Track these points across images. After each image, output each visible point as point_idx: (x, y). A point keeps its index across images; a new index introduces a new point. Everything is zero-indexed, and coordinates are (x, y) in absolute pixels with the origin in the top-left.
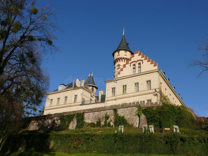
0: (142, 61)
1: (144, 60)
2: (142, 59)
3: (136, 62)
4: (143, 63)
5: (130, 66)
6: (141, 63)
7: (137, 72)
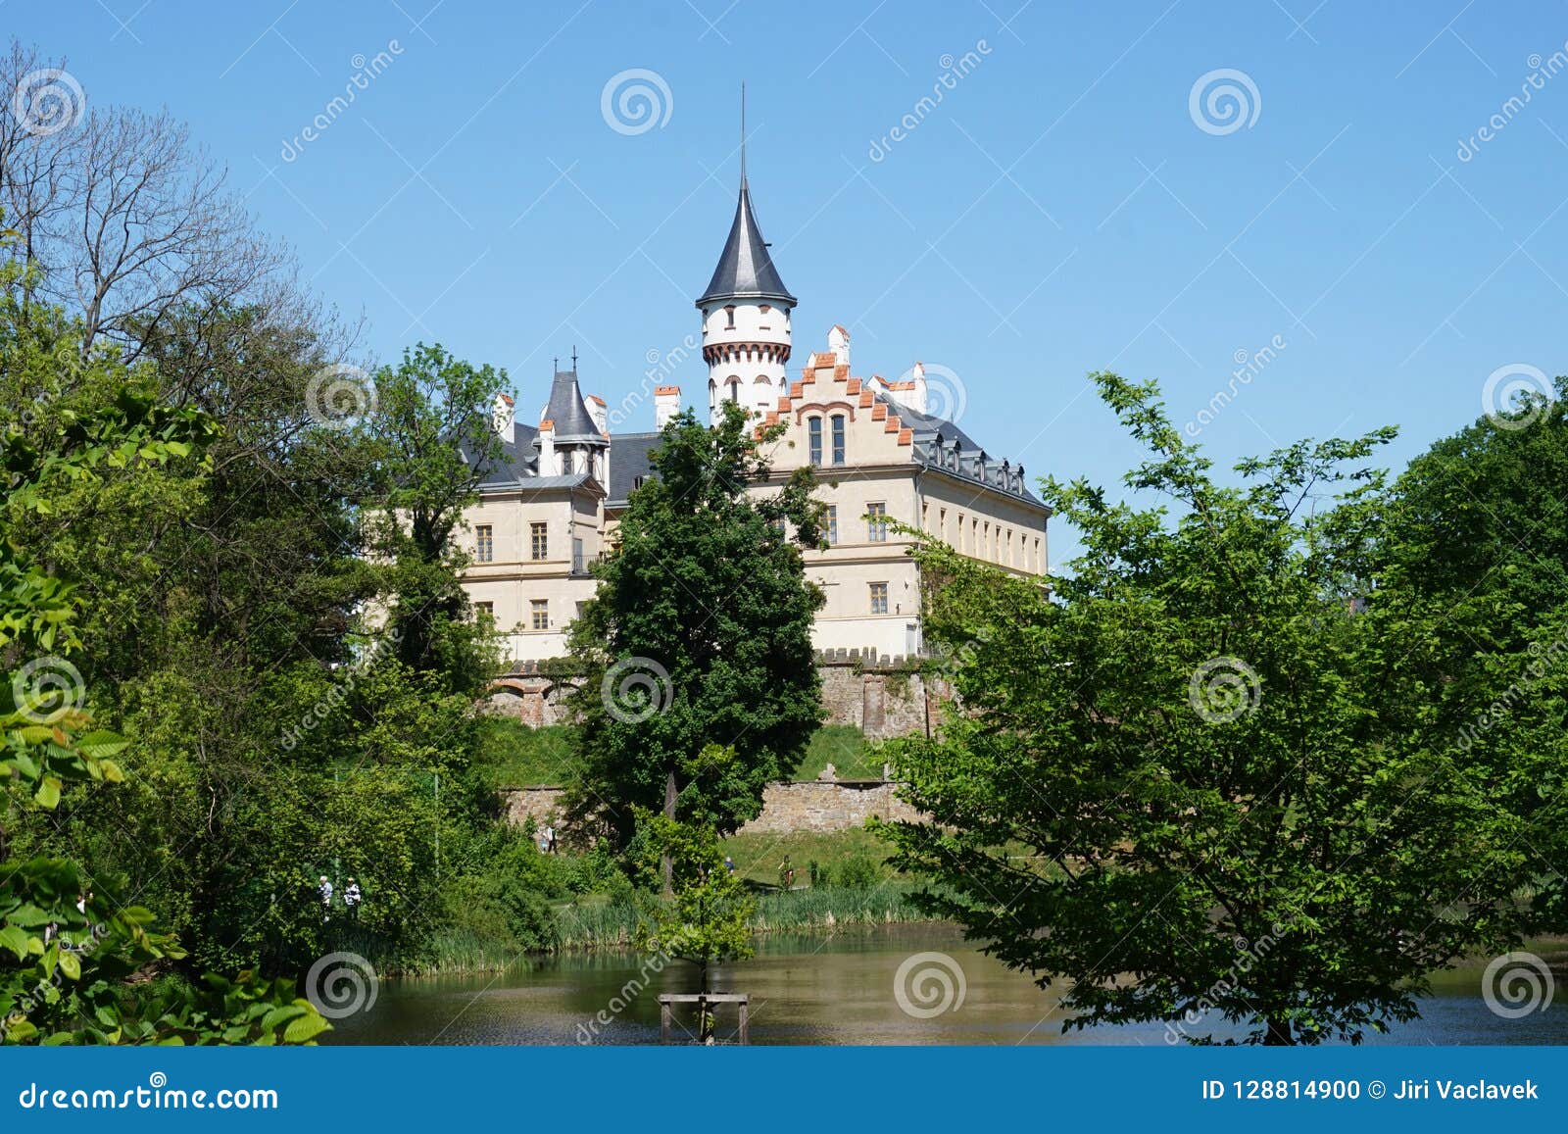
0: (851, 408)
1: (861, 407)
2: (851, 400)
3: (825, 408)
4: (853, 420)
5: (799, 424)
6: (846, 420)
7: (827, 461)
